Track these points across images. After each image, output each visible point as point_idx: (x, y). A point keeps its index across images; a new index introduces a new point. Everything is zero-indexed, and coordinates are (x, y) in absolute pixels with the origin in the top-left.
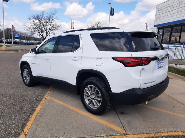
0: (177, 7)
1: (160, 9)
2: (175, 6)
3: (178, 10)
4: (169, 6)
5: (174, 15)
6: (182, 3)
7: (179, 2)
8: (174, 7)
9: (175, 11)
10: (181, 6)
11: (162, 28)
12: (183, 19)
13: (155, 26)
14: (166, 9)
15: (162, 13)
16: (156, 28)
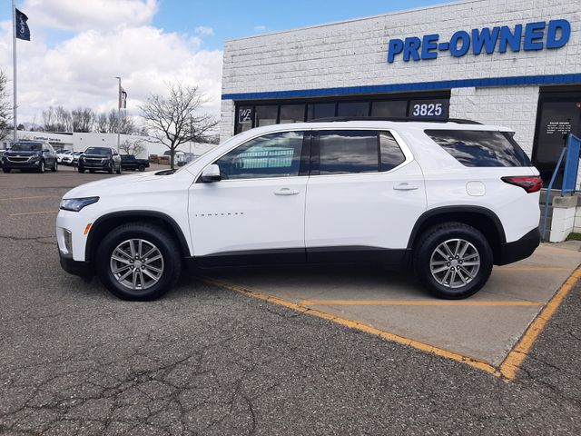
0: (291, 58)
1: (238, 53)
2: (285, 52)
3: (296, 65)
4: (266, 49)
5: (285, 74)
6: (304, 50)
7: (294, 46)
8: (282, 55)
9: (287, 66)
10: (301, 57)
11: (251, 105)
12: (311, 88)
13: (224, 97)
14: (258, 56)
15: (247, 63)
16: (230, 101)
